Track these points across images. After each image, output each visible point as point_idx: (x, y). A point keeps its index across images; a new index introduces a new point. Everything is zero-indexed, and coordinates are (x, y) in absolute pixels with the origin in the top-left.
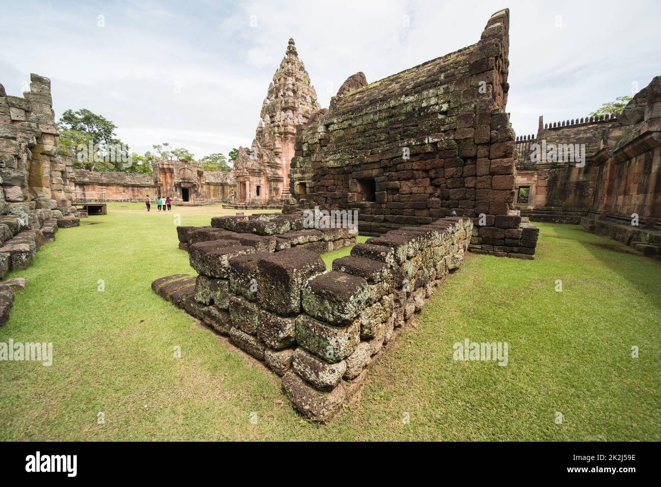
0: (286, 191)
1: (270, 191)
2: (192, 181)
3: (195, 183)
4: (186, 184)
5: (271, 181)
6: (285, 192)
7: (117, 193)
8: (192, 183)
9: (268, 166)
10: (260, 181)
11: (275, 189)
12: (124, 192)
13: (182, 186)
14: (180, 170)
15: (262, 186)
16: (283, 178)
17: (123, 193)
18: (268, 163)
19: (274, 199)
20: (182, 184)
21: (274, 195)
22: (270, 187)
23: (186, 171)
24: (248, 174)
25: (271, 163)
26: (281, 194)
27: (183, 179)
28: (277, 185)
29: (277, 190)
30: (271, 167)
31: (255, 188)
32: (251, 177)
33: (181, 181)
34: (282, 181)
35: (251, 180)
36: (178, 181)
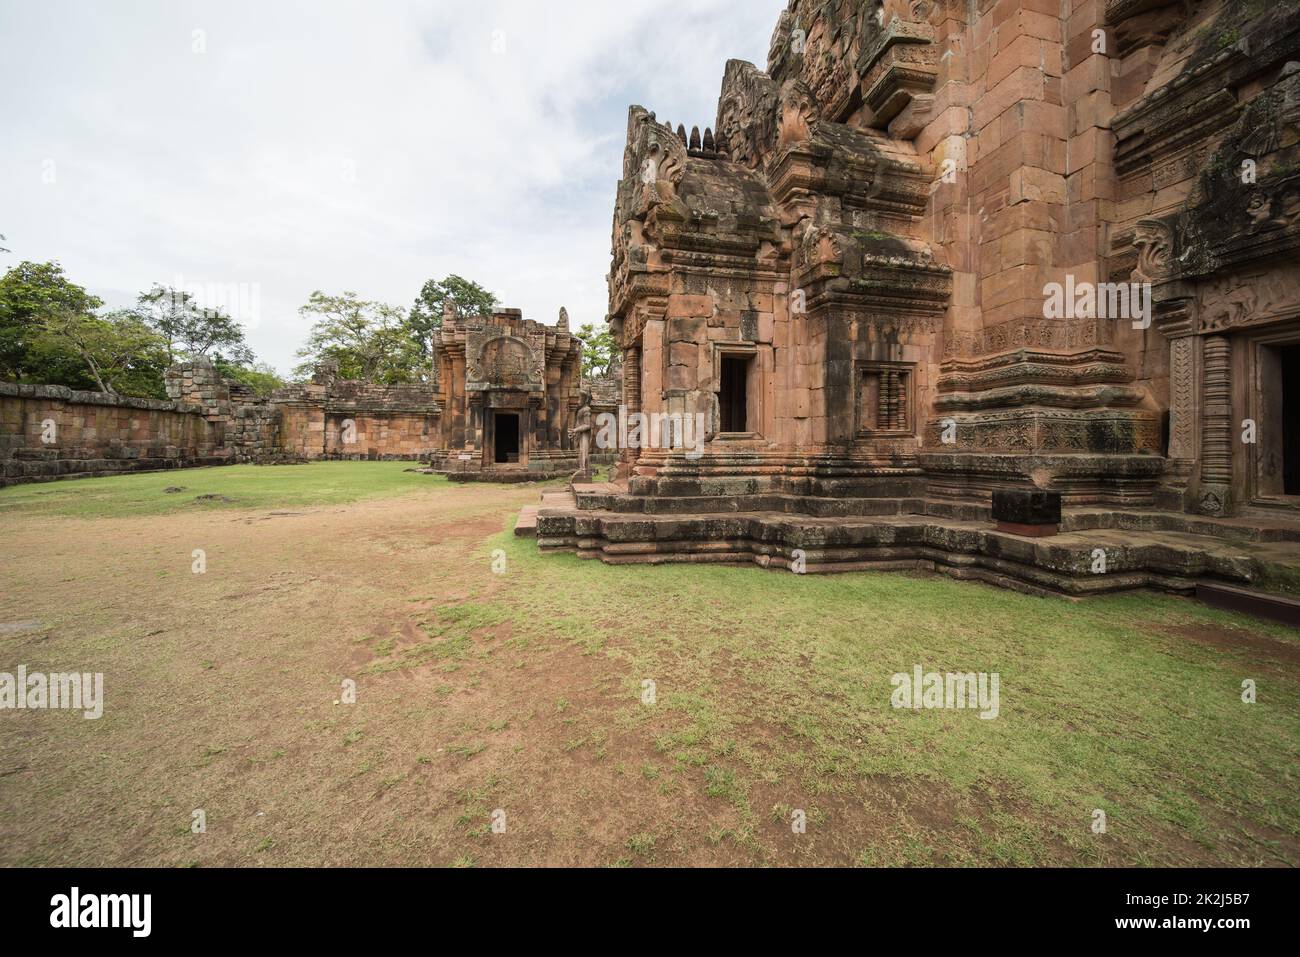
0: (972, 387)
1: (836, 391)
2: (526, 386)
3: (534, 395)
4: (507, 396)
5: (840, 302)
6: (958, 395)
7: (409, 437)
8: (527, 392)
9: (820, 188)
10: (751, 315)
11: (869, 372)
12: (425, 434)
13: (493, 405)
14: (485, 348)
15: (764, 351)
16: (946, 275)
17: (423, 437)
18: (819, 158)
19: (867, 453)
20: (492, 396)
21: (867, 421)
22: (835, 352)
23: (505, 349)
24: (652, 265)
25: (844, 164)
26: (927, 416)
27: (498, 380)
28: (892, 338)
29: (890, 377)
30: (848, 197)
31: (708, 369)
32: (676, 289)
33: (486, 386)
34: (935, 304)
35: (678, 310)
36: (476, 386)
